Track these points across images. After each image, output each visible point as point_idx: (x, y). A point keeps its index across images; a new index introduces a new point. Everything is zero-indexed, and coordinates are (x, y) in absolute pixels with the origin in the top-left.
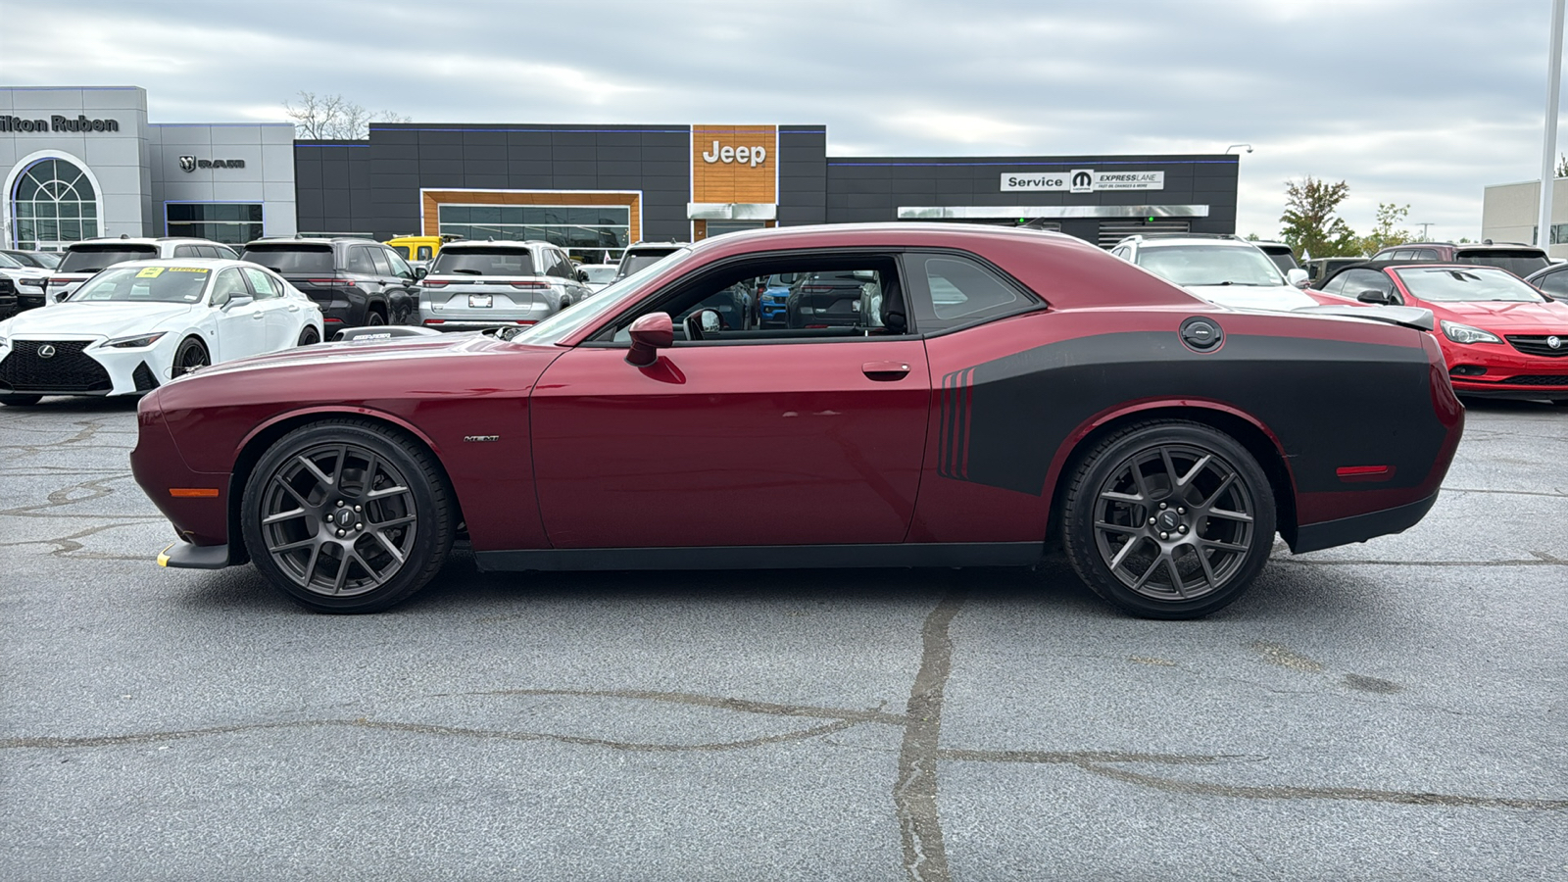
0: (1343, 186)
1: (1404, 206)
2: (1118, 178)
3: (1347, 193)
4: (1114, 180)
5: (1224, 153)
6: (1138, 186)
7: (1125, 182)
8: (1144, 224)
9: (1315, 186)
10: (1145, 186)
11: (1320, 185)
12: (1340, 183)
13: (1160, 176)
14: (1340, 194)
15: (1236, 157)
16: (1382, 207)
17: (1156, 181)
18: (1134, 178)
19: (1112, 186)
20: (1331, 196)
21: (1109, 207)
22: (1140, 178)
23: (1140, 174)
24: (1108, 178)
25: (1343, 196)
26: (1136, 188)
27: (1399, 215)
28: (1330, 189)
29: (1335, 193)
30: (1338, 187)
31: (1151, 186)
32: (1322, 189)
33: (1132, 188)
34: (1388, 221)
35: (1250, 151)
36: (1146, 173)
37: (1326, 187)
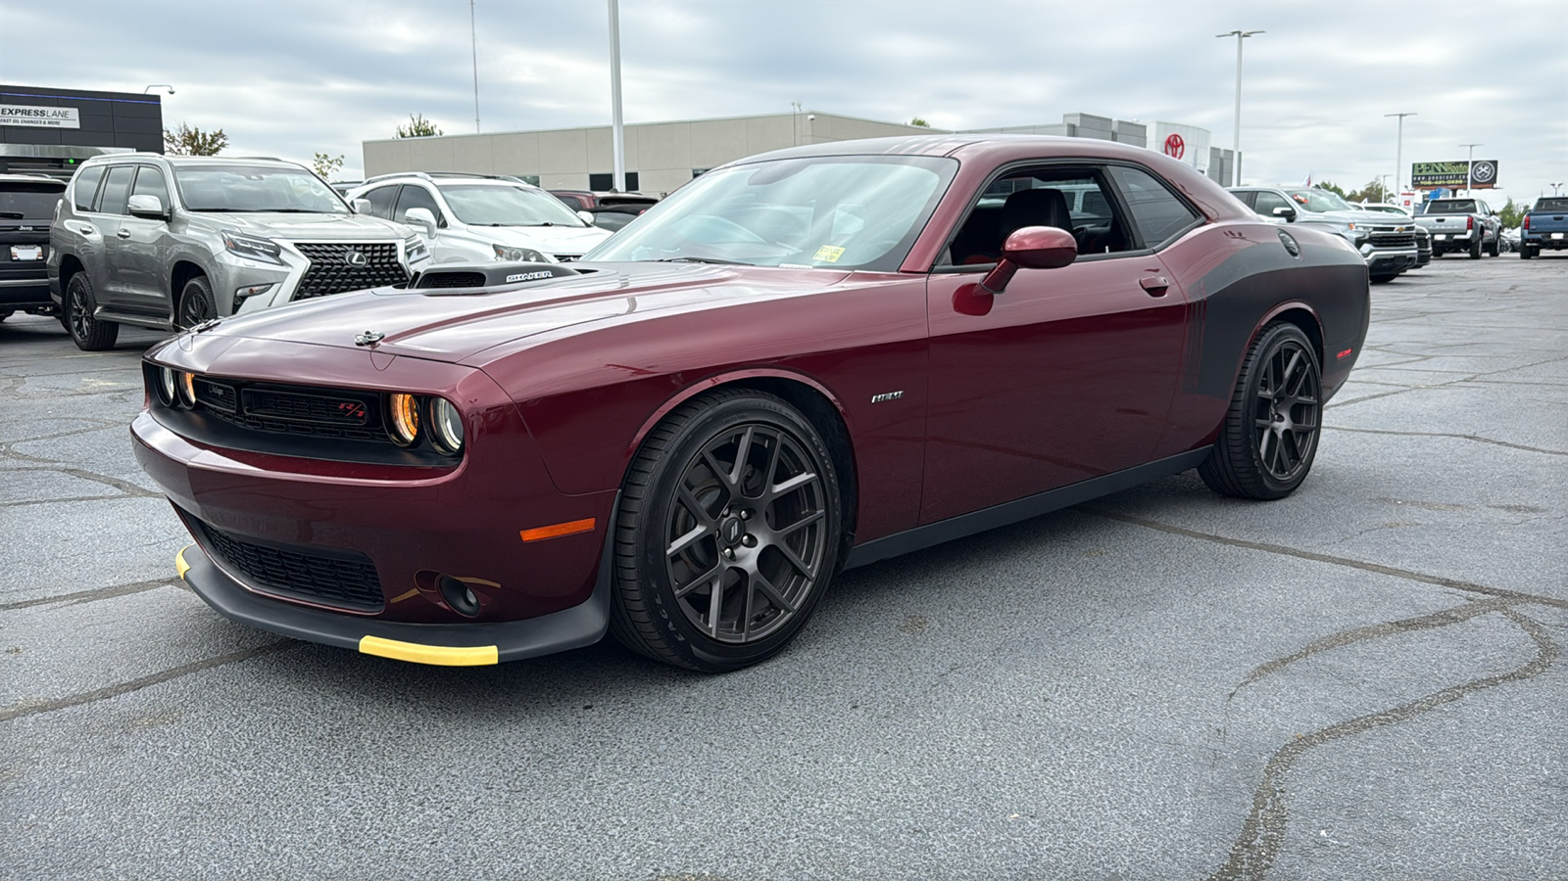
0: (220, 135)
1: (339, 157)
2: (23, 112)
3: (226, 142)
4: (19, 114)
5: (142, 92)
6: (49, 123)
7: (32, 118)
8: (61, 167)
9: (193, 133)
10: (58, 123)
11: (197, 133)
12: (218, 132)
13: (74, 113)
14: (219, 142)
15: (157, 98)
16: (318, 156)
17: (70, 119)
18: (43, 113)
19: (18, 122)
20: (210, 145)
21: (19, 145)
22: (50, 114)
23: (50, 110)
24: (11, 112)
25: (223, 145)
26: (47, 125)
27: (335, 166)
28: (209, 138)
29: (213, 141)
30: (216, 135)
31: (64, 124)
32: (200, 137)
33: (42, 125)
34: (324, 171)
35: (172, 93)
36: (57, 109)
37: (204, 136)
